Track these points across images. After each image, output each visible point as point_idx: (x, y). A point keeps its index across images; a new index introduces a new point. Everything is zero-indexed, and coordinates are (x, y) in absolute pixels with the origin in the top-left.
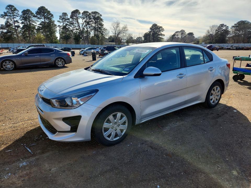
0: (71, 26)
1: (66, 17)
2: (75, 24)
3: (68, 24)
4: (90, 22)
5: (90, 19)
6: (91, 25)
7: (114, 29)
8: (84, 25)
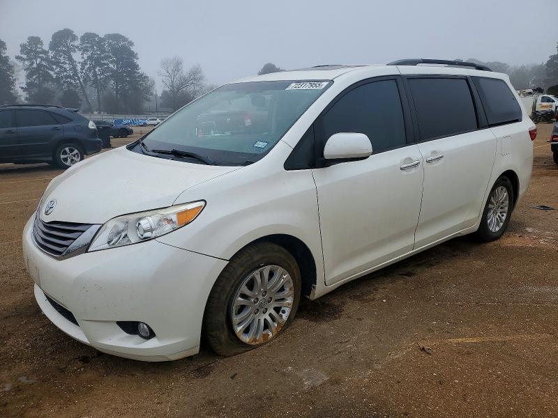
0: (52, 69)
1: (39, 46)
2: (65, 63)
3: (44, 63)
4: (103, 59)
5: (103, 51)
6: (106, 66)
7: (167, 74)
8: (87, 67)
